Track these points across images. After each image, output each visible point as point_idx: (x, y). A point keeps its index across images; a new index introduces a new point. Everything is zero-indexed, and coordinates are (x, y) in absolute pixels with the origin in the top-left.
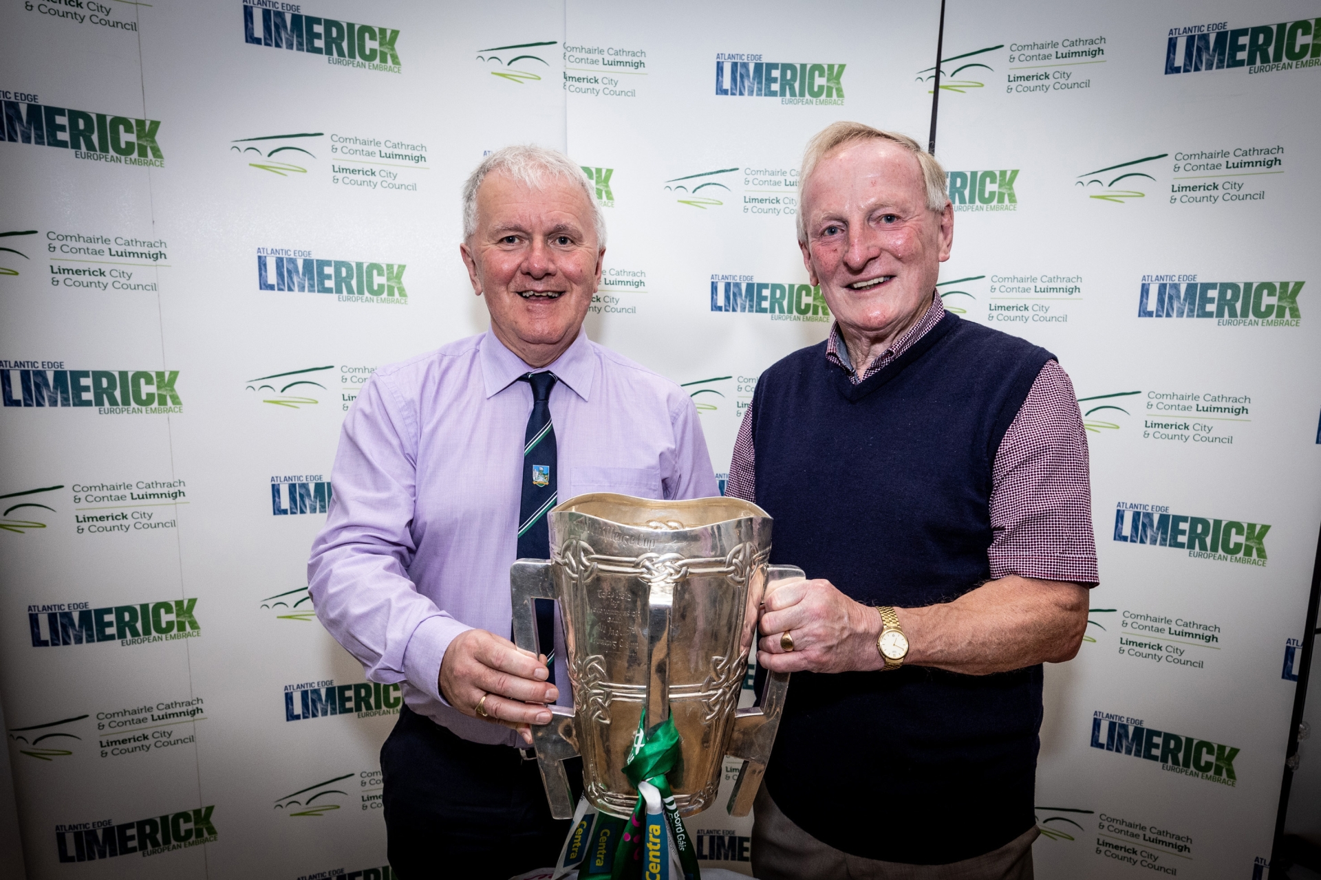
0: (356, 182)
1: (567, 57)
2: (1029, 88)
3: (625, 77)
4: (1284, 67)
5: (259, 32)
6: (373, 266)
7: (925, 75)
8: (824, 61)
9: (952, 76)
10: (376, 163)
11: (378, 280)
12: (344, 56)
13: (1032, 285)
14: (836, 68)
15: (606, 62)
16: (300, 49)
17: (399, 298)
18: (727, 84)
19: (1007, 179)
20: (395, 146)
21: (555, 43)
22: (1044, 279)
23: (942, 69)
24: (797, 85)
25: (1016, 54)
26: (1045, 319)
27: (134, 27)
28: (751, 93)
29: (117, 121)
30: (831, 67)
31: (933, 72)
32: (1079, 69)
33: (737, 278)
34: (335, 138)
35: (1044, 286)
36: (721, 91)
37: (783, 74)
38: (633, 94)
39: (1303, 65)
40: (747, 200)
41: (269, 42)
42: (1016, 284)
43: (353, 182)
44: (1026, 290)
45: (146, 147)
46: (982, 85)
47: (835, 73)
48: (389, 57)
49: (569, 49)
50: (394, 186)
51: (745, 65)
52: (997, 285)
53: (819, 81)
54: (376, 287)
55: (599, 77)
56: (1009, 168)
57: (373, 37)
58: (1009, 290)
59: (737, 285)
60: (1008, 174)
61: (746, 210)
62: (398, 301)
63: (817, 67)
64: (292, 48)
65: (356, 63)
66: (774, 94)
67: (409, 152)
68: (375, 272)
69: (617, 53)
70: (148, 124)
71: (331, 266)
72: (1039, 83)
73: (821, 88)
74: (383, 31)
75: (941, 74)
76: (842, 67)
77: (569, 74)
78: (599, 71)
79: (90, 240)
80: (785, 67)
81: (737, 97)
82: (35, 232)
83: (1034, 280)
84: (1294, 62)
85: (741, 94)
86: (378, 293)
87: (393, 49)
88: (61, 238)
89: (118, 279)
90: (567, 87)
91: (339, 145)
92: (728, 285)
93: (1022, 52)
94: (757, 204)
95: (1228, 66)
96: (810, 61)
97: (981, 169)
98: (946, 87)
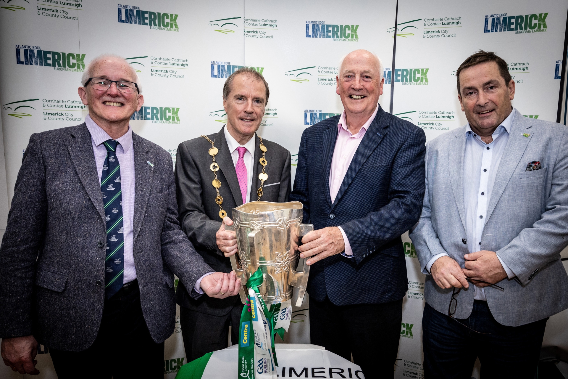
0: (160, 75)
1: (245, 23)
2: (432, 36)
3: (269, 31)
4: (528, 32)
5: (123, 18)
6: (166, 109)
7: (391, 30)
8: (350, 24)
9: (401, 30)
10: (168, 68)
11: (168, 114)
12: (156, 26)
13: (435, 115)
14: (355, 27)
15: (261, 25)
16: (139, 23)
17: (177, 121)
18: (310, 33)
19: (424, 72)
20: (176, 60)
21: (240, 17)
22: (440, 112)
23: (397, 28)
24: (339, 33)
25: (427, 23)
26: (440, 128)
27: (77, 18)
28: (320, 37)
29: (70, 55)
30: (353, 26)
31: (394, 29)
32: (452, 29)
33: (315, 111)
34: (152, 58)
35: (440, 115)
36: (308, 36)
37: (333, 29)
38: (272, 37)
39: (535, 31)
40: (319, 79)
41: (127, 22)
42: (429, 115)
43: (159, 75)
44: (432, 117)
45: (80, 65)
46: (414, 35)
47: (355, 29)
48: (174, 25)
49: (246, 20)
50: (175, 76)
51: (318, 26)
52: (421, 115)
53: (348, 32)
54: (167, 117)
55: (258, 31)
56: (425, 68)
57: (168, 18)
58: (426, 117)
59: (315, 114)
60: (425, 70)
61: (319, 83)
62: (176, 123)
63: (347, 26)
64: (136, 24)
65: (161, 28)
66: (330, 37)
67: (181, 63)
68: (167, 111)
69: (265, 21)
70: (81, 55)
71: (150, 109)
72: (436, 34)
73: (349, 34)
74: (172, 15)
75: (397, 30)
76: (357, 26)
77: (246, 30)
78: (258, 28)
79: (58, 102)
80: (334, 26)
81: (315, 38)
82: (38, 99)
83: (436, 113)
84: (532, 30)
85: (316, 37)
86: (168, 119)
87: (175, 22)
88: (47, 101)
89: (68, 116)
90: (245, 35)
91: (154, 61)
92: (311, 114)
93: (429, 22)
94: (323, 81)
95: (508, 31)
96: (344, 24)
97: (414, 68)
98: (399, 35)
